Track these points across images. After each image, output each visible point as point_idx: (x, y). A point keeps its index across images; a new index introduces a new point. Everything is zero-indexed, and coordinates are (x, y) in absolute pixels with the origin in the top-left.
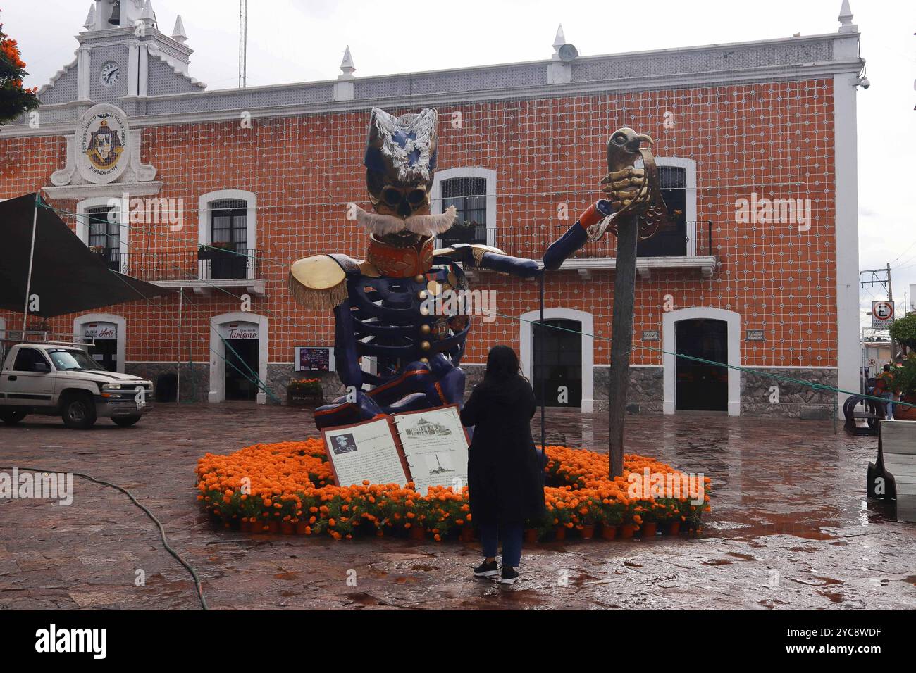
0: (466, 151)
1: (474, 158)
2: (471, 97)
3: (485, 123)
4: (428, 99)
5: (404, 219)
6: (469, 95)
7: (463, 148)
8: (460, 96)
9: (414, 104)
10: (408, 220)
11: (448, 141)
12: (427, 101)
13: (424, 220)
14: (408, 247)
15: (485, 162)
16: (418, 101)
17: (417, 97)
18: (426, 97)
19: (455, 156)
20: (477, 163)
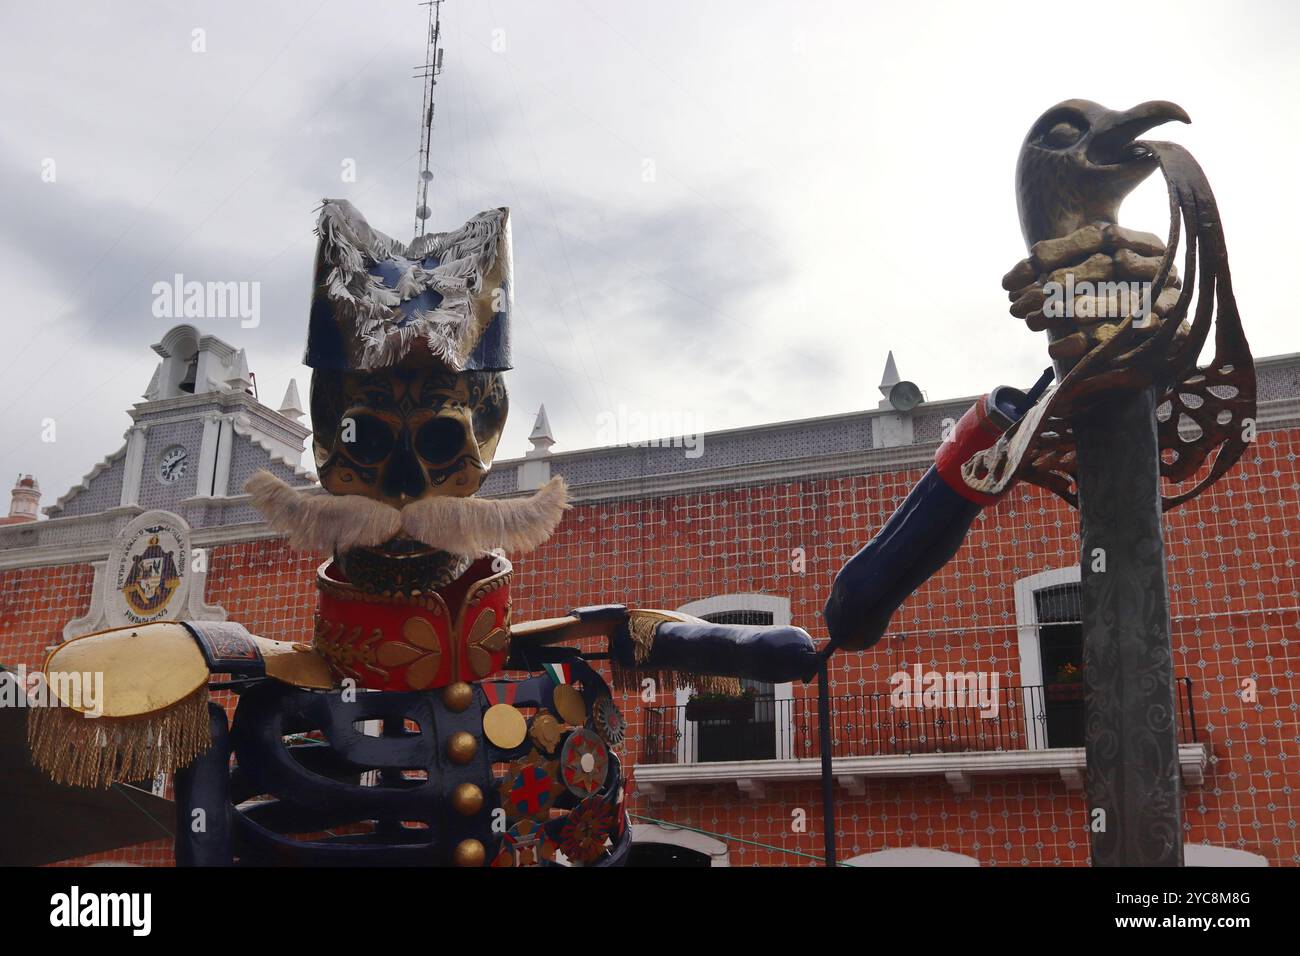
0: (738, 566)
1: (751, 578)
2: (743, 476)
3: (769, 518)
4: (671, 481)
5: (400, 506)
6: (740, 473)
7: (731, 561)
8: (724, 475)
9: (650, 490)
10: (412, 508)
11: (706, 550)
12: (668, 485)
13: (463, 509)
14: (416, 592)
15: (770, 584)
16: (653, 486)
17: (653, 479)
18: (668, 478)
19: (719, 575)
20: (757, 586)
